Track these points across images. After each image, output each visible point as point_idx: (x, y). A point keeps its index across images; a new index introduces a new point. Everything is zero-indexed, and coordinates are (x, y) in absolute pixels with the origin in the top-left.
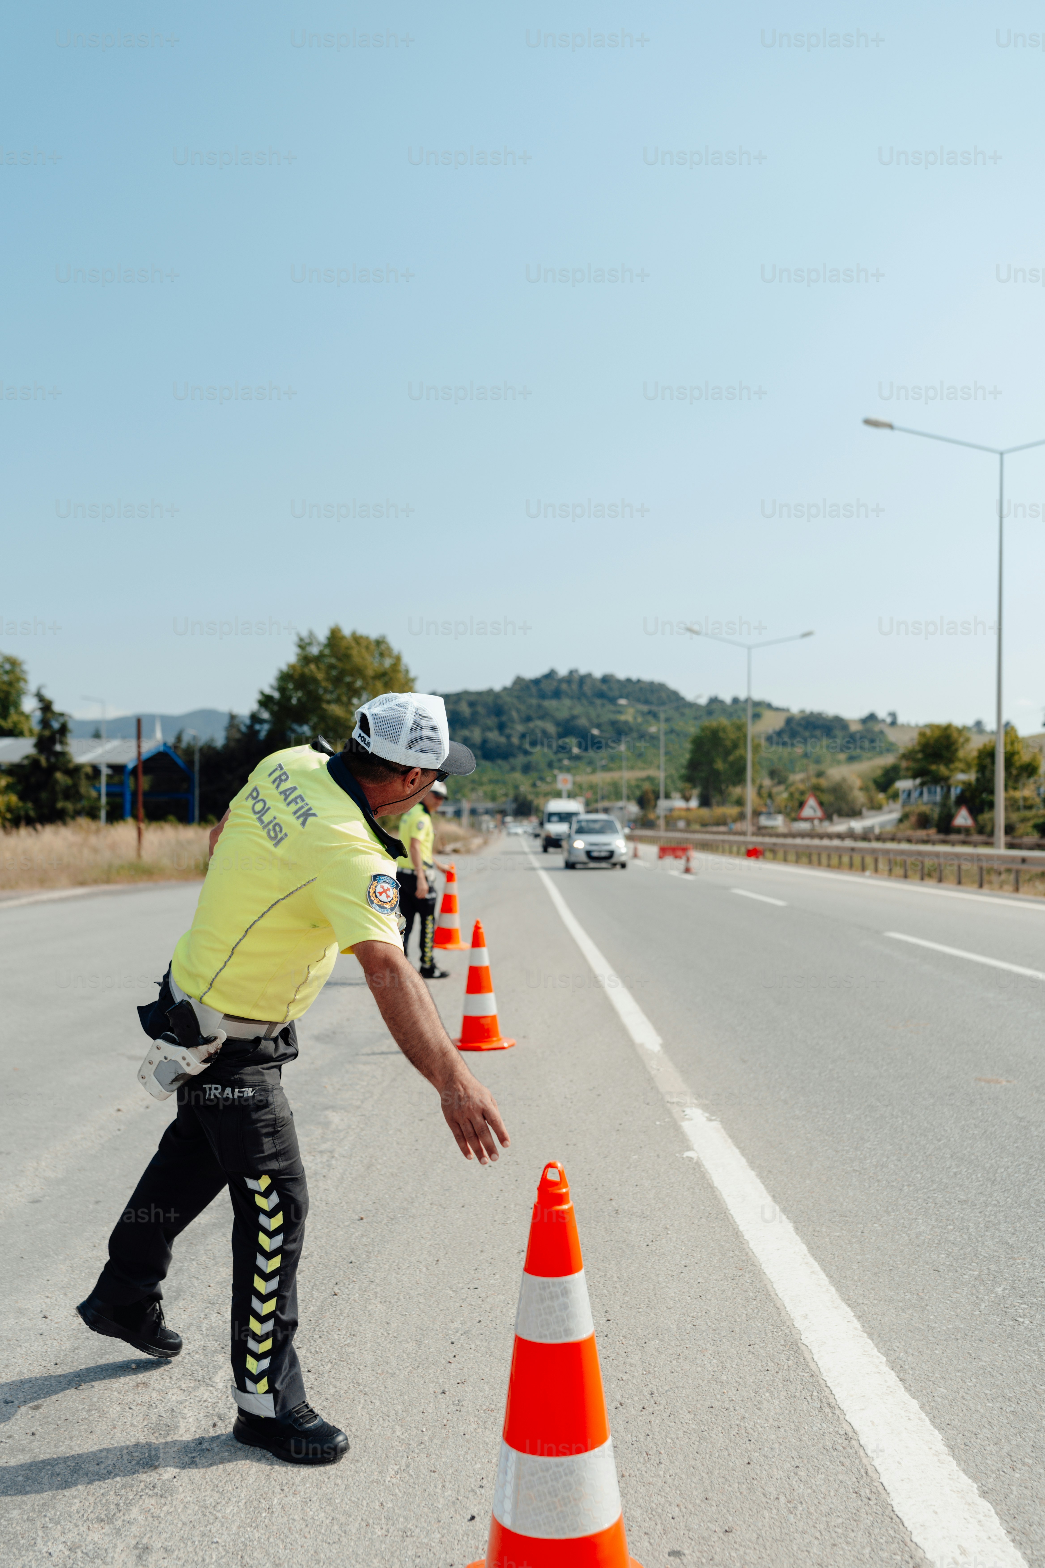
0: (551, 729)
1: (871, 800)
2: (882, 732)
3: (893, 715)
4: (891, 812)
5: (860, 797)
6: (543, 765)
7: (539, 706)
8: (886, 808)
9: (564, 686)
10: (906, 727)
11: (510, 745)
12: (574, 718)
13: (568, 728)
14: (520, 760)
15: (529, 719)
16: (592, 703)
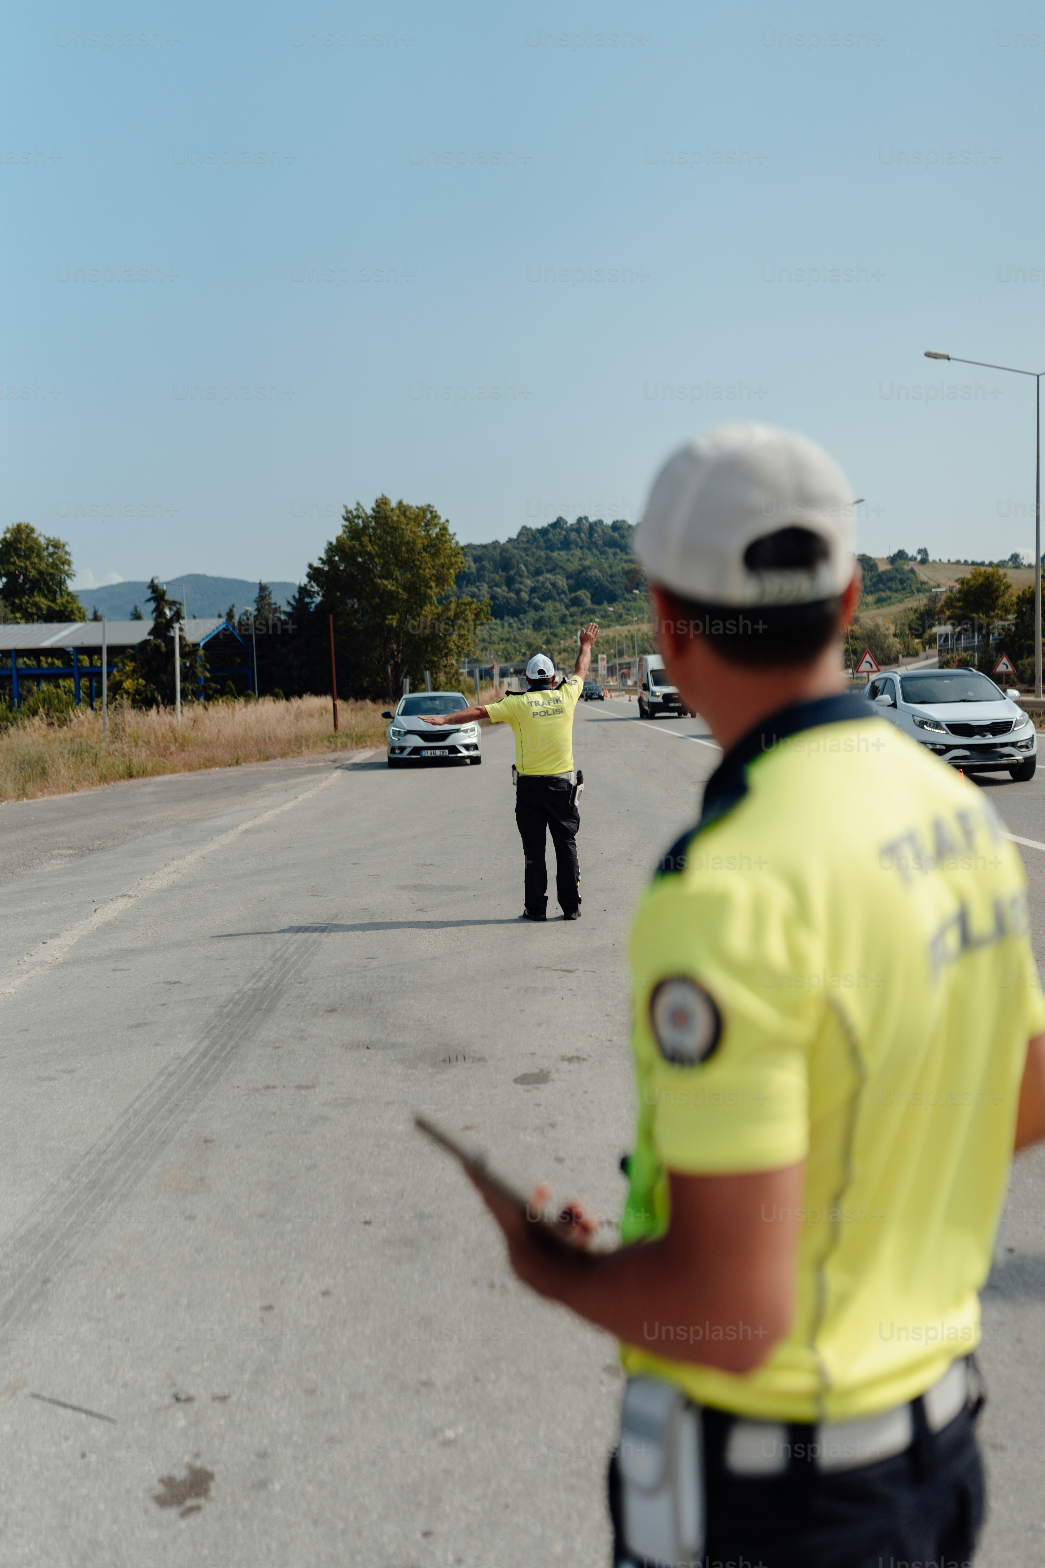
0: (562, 582)
1: (907, 647)
2: (912, 571)
3: (924, 552)
4: (927, 658)
5: (896, 644)
6: (555, 621)
7: (548, 558)
8: (922, 655)
9: (573, 535)
10: (939, 565)
11: (520, 600)
12: (585, 569)
13: (579, 580)
14: (532, 615)
15: (538, 572)
16: (603, 553)
